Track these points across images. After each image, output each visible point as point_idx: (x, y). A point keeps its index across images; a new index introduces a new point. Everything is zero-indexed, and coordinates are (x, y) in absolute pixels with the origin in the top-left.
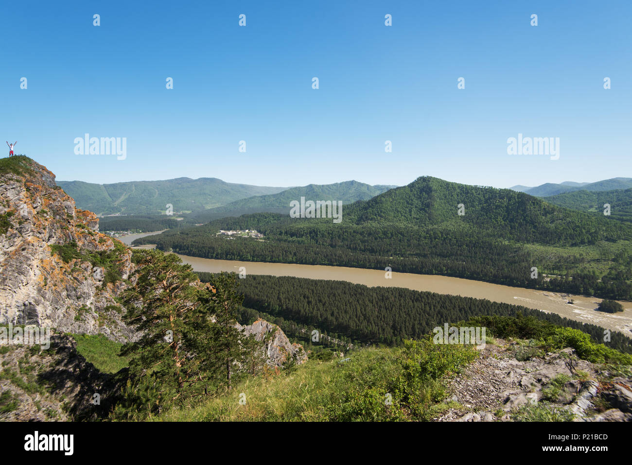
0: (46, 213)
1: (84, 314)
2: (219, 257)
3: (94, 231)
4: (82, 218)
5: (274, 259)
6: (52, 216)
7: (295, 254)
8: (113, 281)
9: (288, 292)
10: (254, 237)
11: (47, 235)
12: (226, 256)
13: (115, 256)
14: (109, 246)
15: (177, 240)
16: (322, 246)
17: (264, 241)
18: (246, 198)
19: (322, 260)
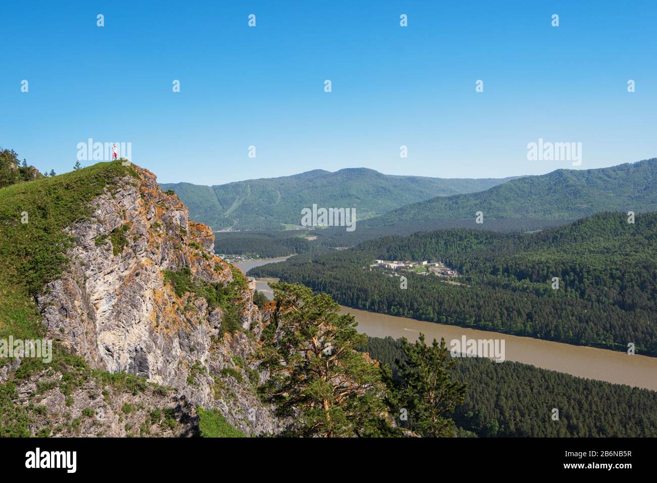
0: (159, 226)
1: (198, 375)
2: (376, 307)
3: (209, 253)
4: (196, 233)
5: (483, 322)
6: (165, 230)
7: (530, 317)
8: (231, 331)
9: (519, 396)
10: (439, 275)
11: (160, 257)
12: (389, 308)
13: (233, 292)
14: (224, 277)
15: (309, 272)
16: (595, 304)
17: (459, 284)
18: (421, 201)
19: (598, 335)
